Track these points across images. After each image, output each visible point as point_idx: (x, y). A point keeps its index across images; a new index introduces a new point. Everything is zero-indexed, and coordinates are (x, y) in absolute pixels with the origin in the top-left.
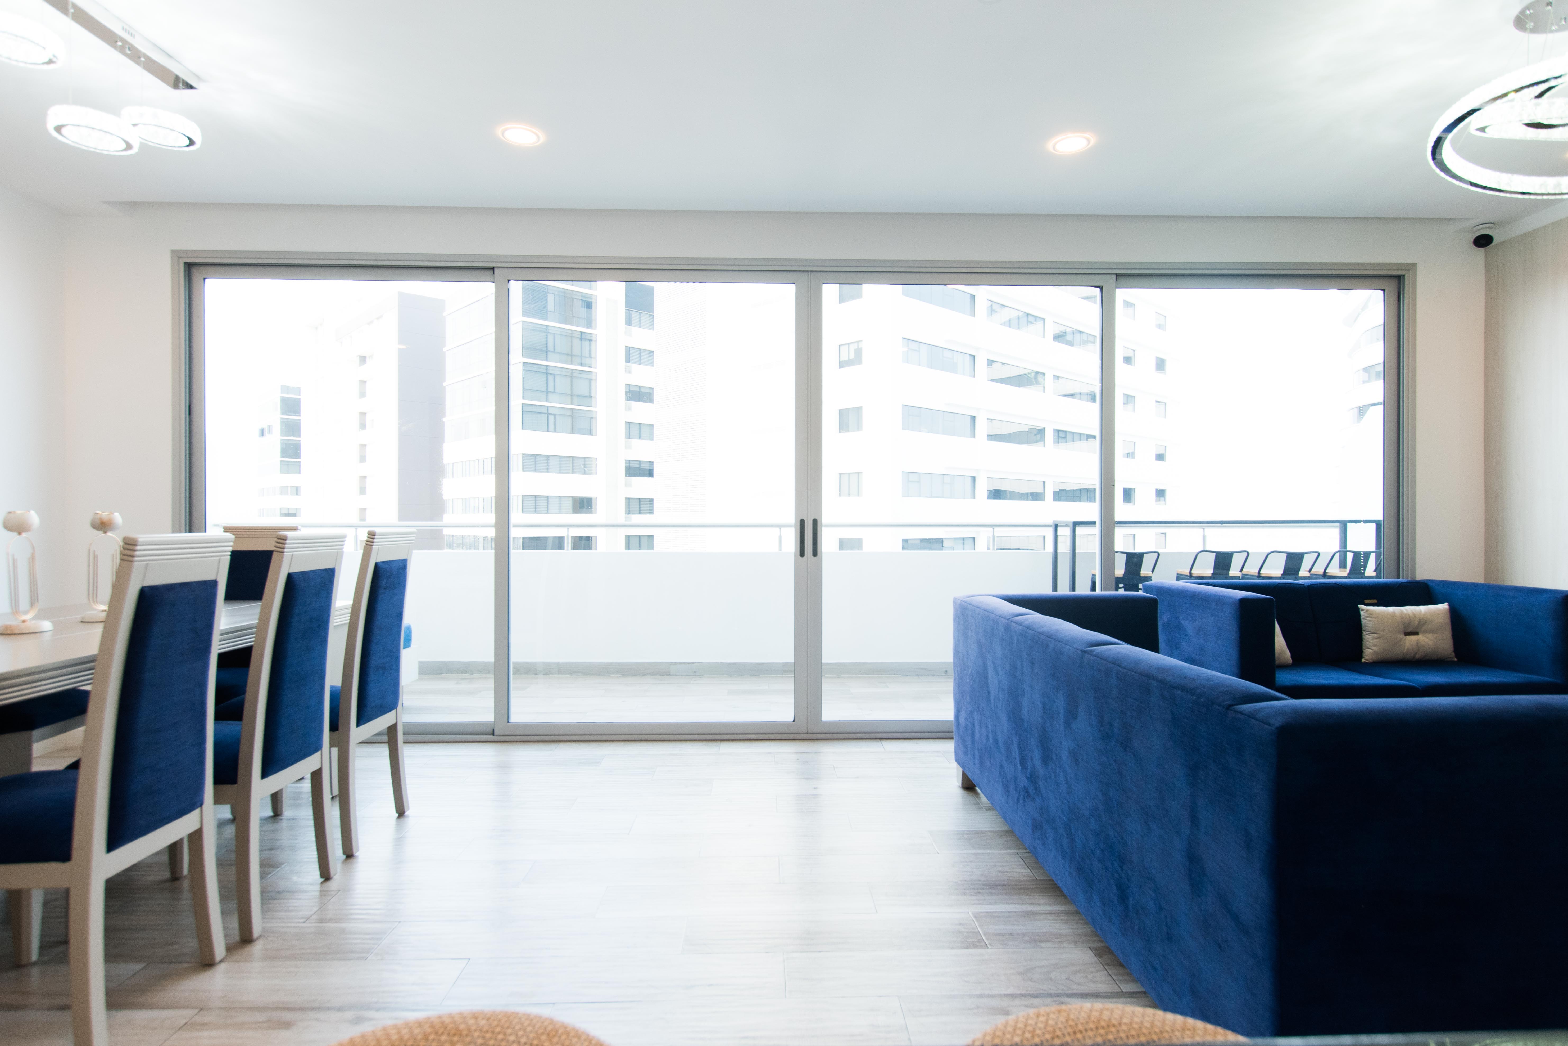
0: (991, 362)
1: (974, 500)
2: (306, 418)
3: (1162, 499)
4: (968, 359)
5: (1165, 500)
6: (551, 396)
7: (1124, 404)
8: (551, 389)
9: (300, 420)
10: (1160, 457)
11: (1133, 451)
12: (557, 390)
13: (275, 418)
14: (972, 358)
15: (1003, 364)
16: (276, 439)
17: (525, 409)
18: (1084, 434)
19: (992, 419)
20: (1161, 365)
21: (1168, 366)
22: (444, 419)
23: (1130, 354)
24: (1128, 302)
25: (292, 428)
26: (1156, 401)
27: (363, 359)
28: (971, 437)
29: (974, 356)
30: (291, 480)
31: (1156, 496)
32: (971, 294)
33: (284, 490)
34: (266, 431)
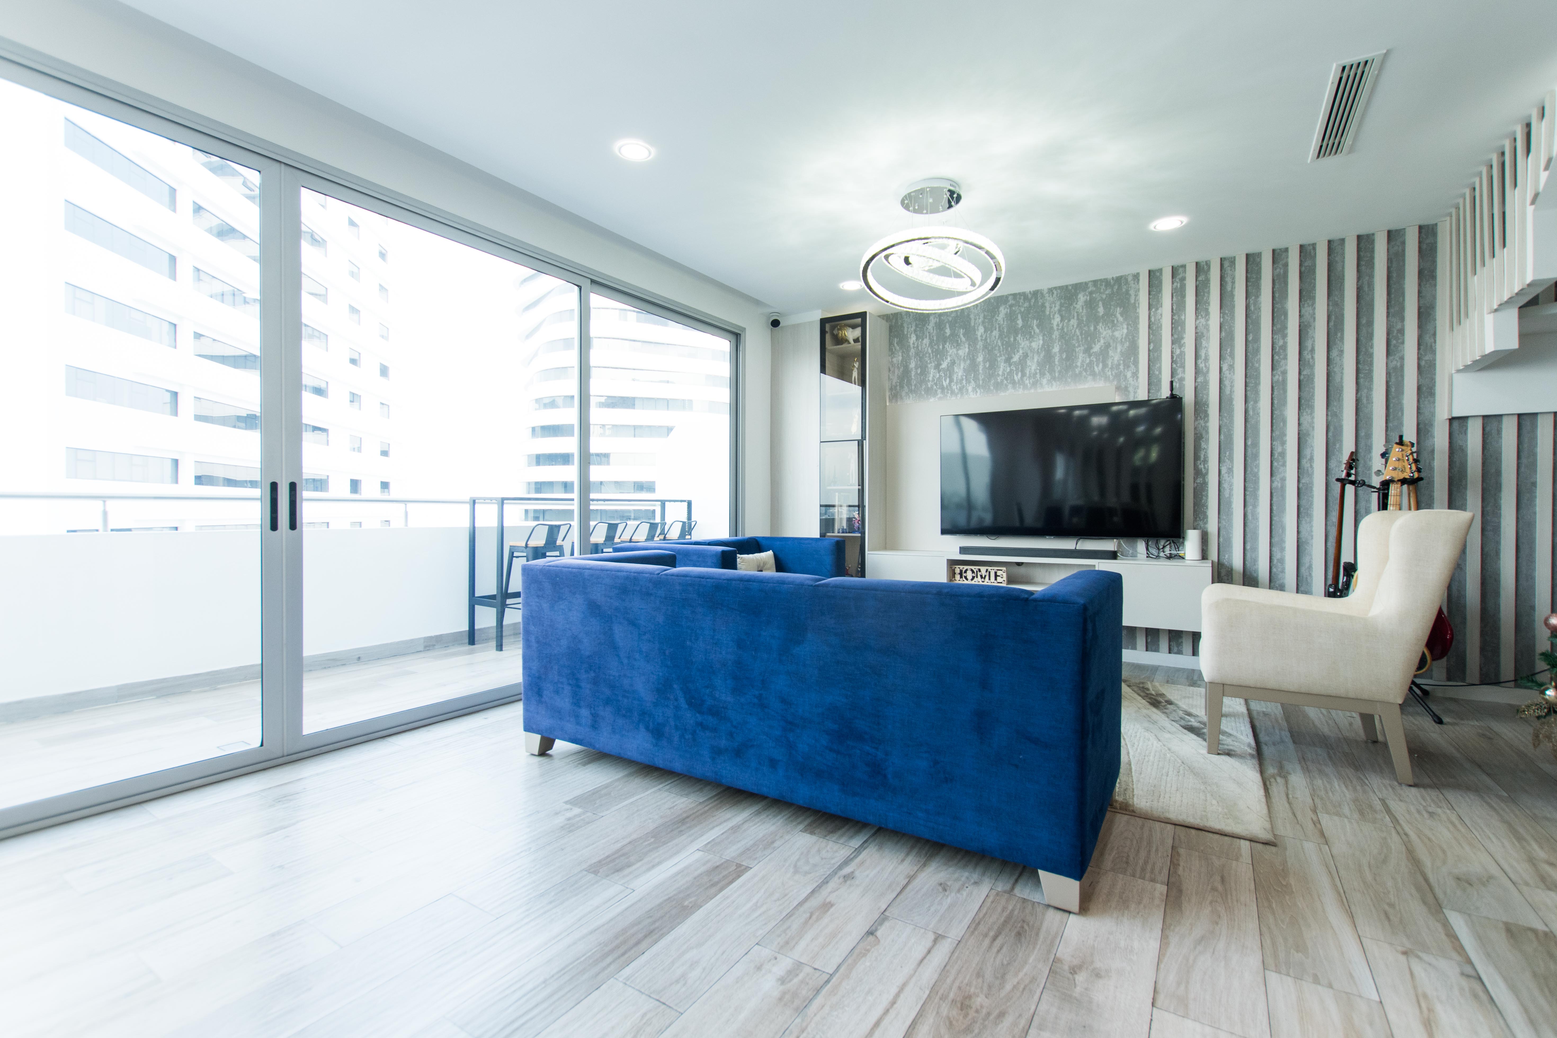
0: (198, 336)
1: (176, 485)
3: (386, 490)
4: (166, 327)
5: (389, 492)
7: (351, 401)
10: (385, 453)
11: (359, 446)
14: (173, 327)
15: (214, 340)
18: (309, 425)
19: (200, 398)
20: (384, 371)
21: (391, 372)
23: (356, 357)
24: (353, 307)
26: (381, 403)
28: (171, 414)
29: (175, 325)
31: (381, 488)
32: (170, 254)
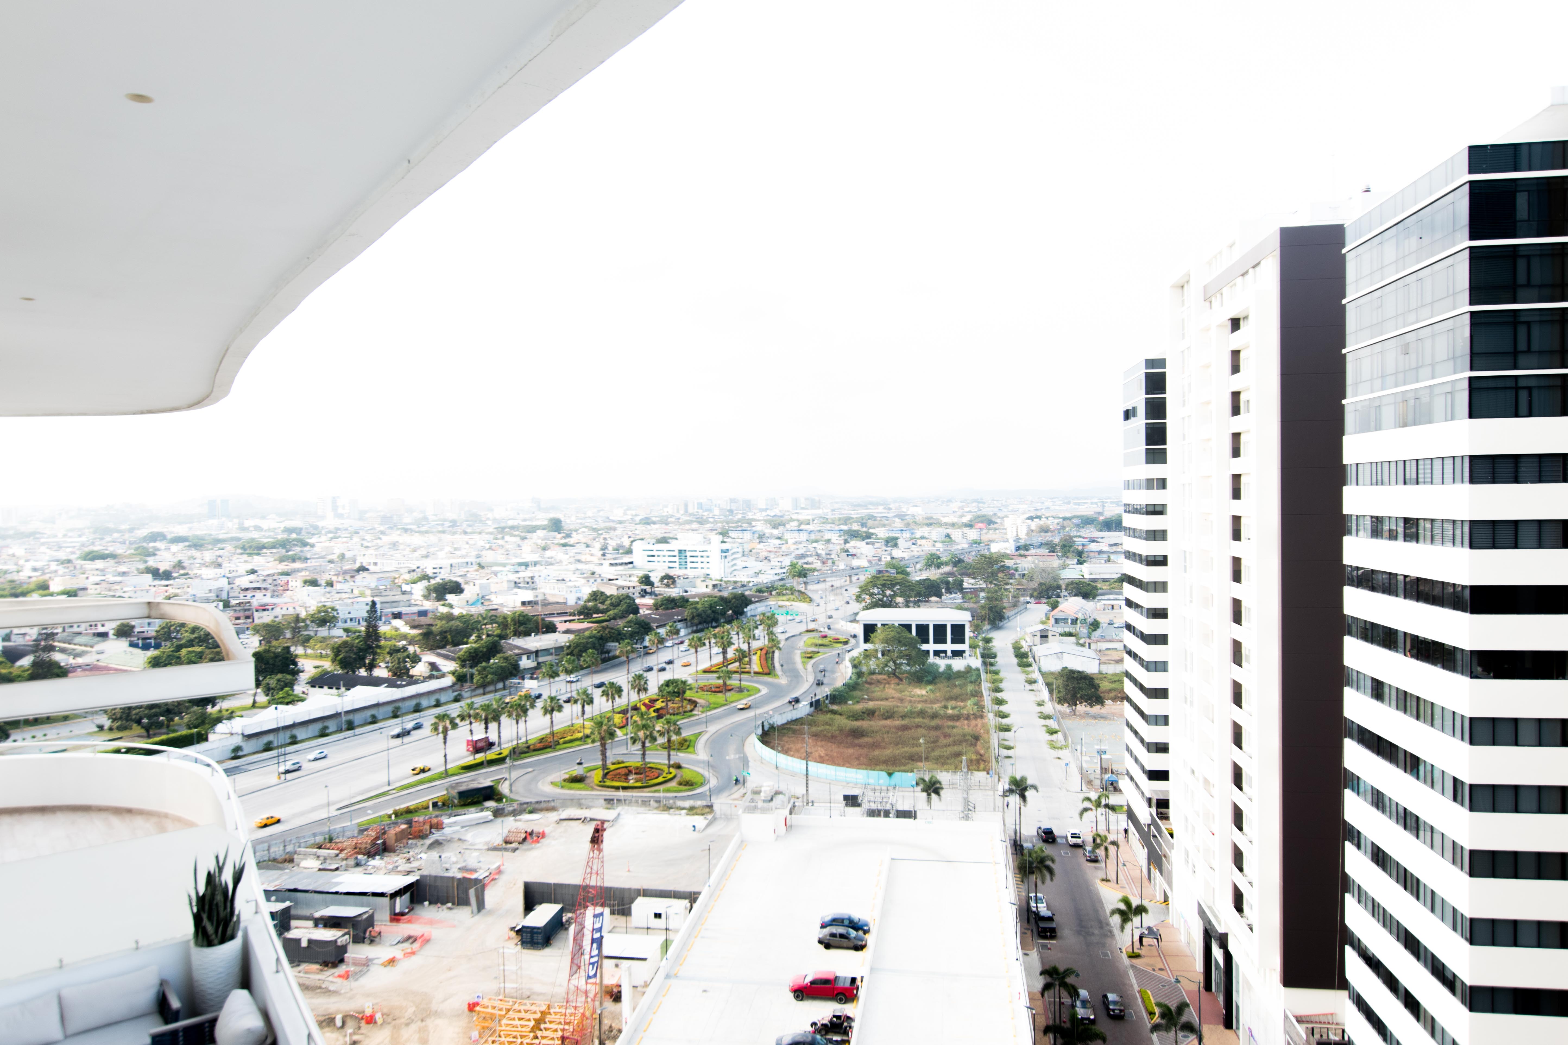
2: (1171, 396)
6: (1522, 359)
8: (1522, 346)
9: (1165, 398)
12: (1535, 347)
13: (1139, 399)
16: (1140, 422)
17: (1474, 386)
22: (1344, 402)
25: (1156, 409)
27: (1235, 324)
30: (1156, 471)
33: (1150, 484)
34: (1131, 414)
